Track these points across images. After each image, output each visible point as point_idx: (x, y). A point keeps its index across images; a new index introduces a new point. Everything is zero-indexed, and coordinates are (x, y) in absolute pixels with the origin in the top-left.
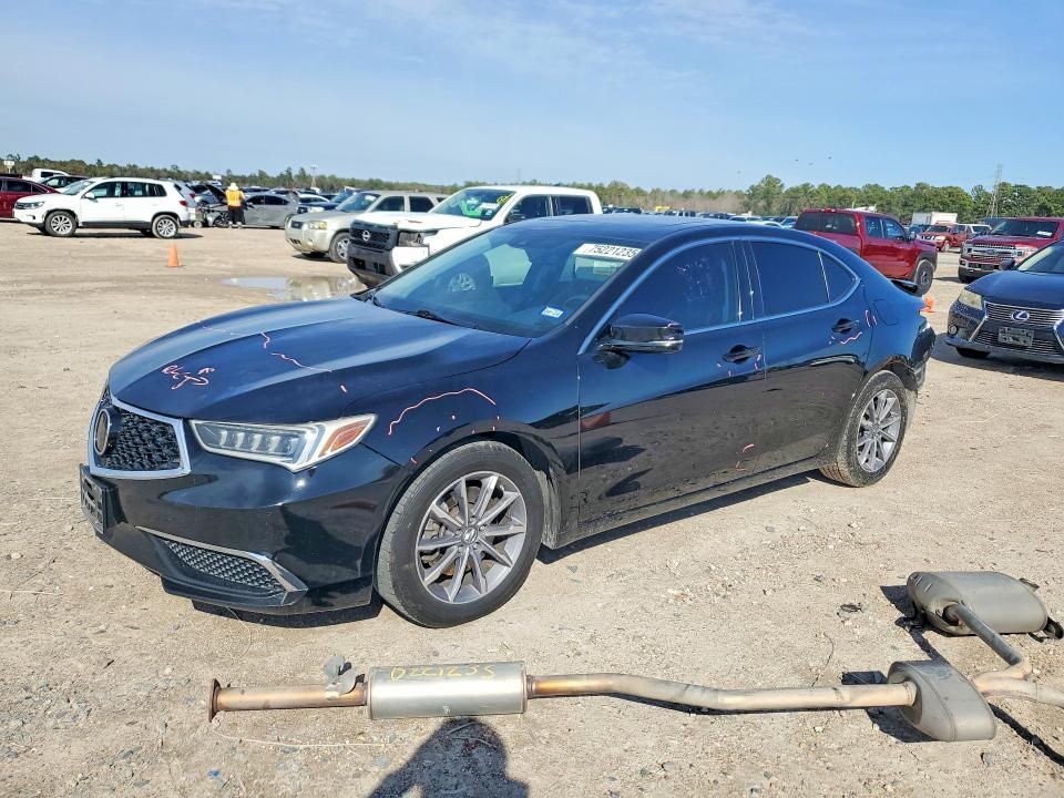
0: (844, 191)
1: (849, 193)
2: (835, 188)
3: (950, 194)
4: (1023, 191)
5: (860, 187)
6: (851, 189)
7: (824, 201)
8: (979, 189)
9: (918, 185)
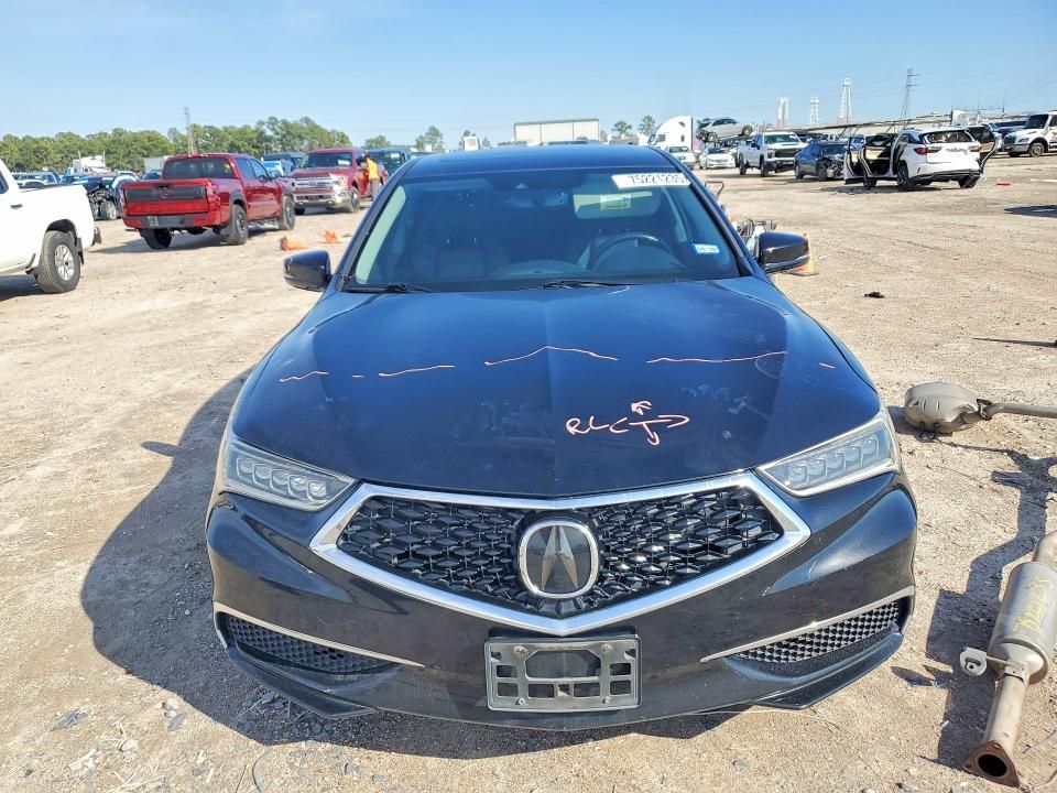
0: (36, 141)
1: (42, 144)
2: (24, 140)
3: (149, 139)
4: (214, 132)
5: (53, 136)
6: (42, 139)
7: (16, 155)
8: (173, 131)
9: (115, 130)
